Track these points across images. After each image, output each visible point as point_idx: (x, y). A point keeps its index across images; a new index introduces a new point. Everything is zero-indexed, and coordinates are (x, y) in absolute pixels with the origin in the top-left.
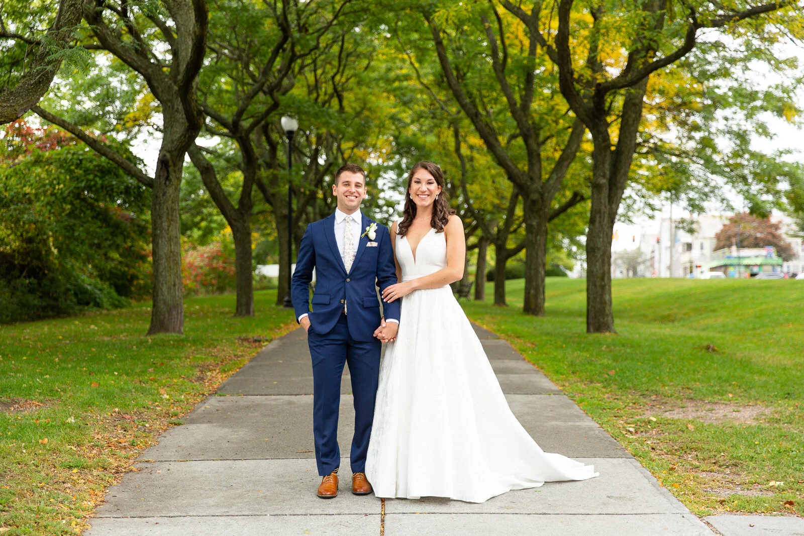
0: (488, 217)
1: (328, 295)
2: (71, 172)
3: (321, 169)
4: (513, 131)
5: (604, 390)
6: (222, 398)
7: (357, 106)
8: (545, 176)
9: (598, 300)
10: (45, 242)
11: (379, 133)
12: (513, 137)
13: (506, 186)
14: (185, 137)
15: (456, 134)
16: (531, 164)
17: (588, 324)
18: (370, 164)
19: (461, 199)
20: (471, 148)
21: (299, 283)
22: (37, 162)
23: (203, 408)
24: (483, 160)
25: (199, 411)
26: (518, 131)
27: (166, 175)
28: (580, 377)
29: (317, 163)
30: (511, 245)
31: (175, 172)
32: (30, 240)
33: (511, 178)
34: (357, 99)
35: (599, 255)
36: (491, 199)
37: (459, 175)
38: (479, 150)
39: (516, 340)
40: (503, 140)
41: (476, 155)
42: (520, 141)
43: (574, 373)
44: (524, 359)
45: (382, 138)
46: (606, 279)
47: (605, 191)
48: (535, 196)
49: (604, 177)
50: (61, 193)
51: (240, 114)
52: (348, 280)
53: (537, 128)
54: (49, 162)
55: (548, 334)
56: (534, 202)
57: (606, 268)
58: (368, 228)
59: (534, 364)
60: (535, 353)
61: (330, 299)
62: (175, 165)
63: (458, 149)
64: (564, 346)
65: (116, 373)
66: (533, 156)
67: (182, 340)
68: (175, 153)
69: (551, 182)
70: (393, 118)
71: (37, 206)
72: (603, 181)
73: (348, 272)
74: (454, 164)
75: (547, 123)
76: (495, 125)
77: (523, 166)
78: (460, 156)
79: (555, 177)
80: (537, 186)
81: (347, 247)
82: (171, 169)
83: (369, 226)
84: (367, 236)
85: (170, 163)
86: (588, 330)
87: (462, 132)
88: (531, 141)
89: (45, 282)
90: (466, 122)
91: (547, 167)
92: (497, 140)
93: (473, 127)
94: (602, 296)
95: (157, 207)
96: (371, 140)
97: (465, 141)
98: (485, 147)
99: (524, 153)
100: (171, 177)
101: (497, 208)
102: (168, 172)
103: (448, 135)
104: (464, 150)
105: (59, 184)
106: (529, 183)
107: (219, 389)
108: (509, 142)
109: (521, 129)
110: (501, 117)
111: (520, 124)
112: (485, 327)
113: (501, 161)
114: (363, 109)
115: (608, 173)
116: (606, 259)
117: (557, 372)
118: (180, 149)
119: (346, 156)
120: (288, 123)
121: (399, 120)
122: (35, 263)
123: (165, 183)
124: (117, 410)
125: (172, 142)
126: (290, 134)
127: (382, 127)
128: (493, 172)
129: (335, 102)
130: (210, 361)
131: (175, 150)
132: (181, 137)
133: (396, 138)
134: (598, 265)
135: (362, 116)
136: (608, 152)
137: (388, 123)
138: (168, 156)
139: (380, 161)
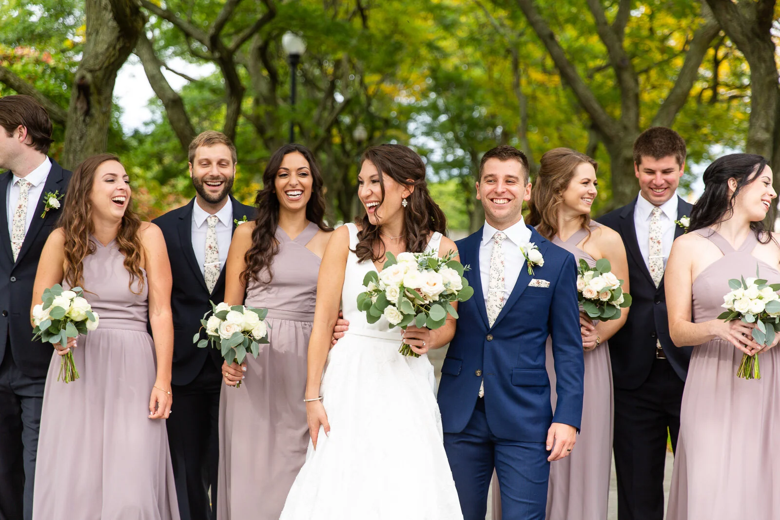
3: (338, 107)
7: (386, 28)
11: (413, 64)
14: (114, 48)
16: (625, 108)
18: (400, 105)
24: (552, 100)
26: (607, 61)
27: (85, 107)
29: (334, 100)
31: (99, 102)
34: (387, 20)
37: (516, 121)
41: (542, 95)
45: (414, 76)
52: (490, 337)
62: (99, 92)
63: (517, 85)
66: (629, 97)
68: (101, 75)
70: (431, 46)
77: (614, 110)
78: (520, 96)
81: (494, 283)
82: (94, 99)
85: (92, 89)
87: (523, 62)
88: (626, 75)
91: (648, 113)
95: (71, 157)
96: (402, 71)
97: (527, 76)
100: (93, 111)
102: (88, 103)
103: (504, 69)
104: (525, 88)
106: (622, 134)
108: (592, 76)
109: (612, 60)
110: (582, 43)
111: (610, 52)
113: (583, 103)
114: (393, 32)
118: (107, 67)
119: (370, 91)
120: (291, 43)
121: (438, 49)
123: (84, 121)
125: (96, 56)
126: (295, 59)
127: (417, 59)
129: (357, 22)
131: (100, 69)
132: (108, 49)
133: (433, 73)
135: (393, 41)
137: (424, 51)
138: (89, 77)
139: (412, 100)
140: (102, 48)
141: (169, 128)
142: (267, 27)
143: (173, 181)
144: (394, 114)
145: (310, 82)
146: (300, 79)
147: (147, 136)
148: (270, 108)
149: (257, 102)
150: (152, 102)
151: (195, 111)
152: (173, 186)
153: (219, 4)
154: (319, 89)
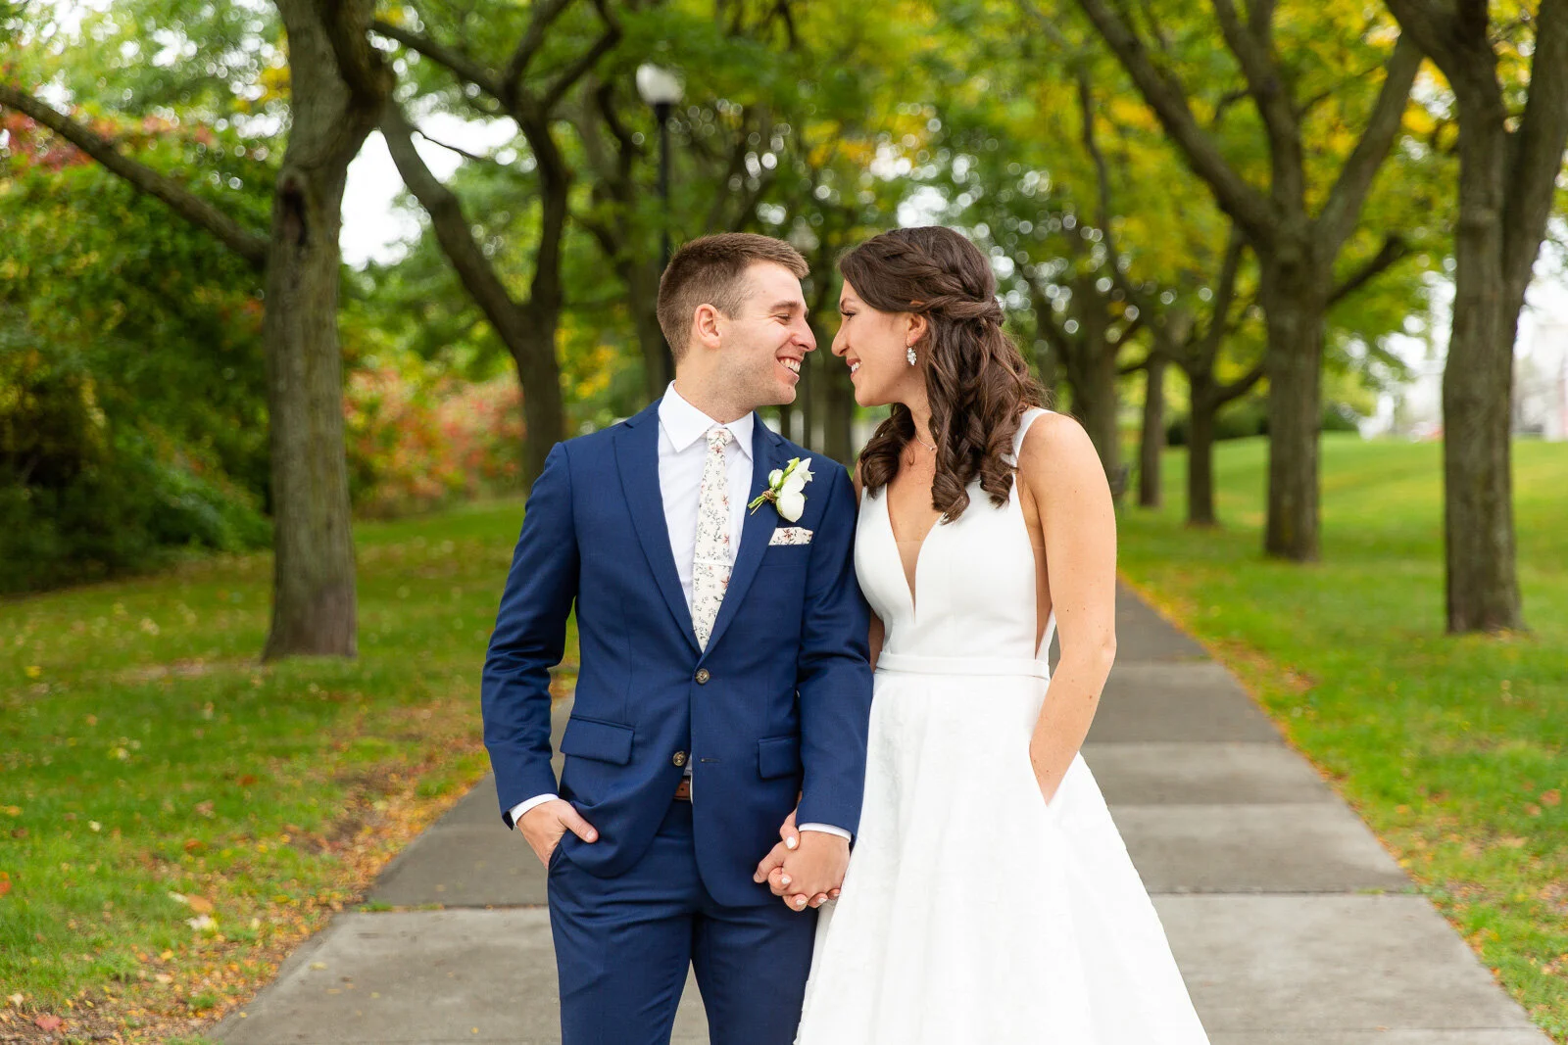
0: (1168, 299)
1: (628, 726)
2: (115, 221)
4: (1227, 87)
5: (1537, 866)
6: (379, 918)
7: (839, 36)
8: (1314, 198)
9: (1477, 542)
10: (74, 392)
11: (897, 98)
12: (1230, 99)
13: (1213, 225)
15: (1084, 98)
16: (1278, 171)
17: (1451, 609)
18: (878, 180)
19: (1099, 256)
20: (1122, 130)
21: (515, 674)
22: (35, 197)
23: (302, 972)
24: (1154, 161)
25: (288, 985)
26: (1242, 84)
27: (297, 231)
28: (1457, 814)
30: (1228, 370)
31: (320, 222)
32: (40, 390)
33: (1226, 203)
34: (837, 19)
35: (1476, 418)
36: (1173, 257)
37: (1091, 200)
38: (1143, 136)
39: (1256, 662)
40: (1201, 109)
41: (1135, 149)
42: (1247, 110)
43: (1435, 793)
44: (1282, 741)
45: (905, 111)
46: (1498, 485)
47: (1493, 246)
48: (1288, 253)
49: (1489, 204)
50: (95, 277)
51: (521, 61)
52: (703, 676)
53: (1289, 75)
54: (63, 199)
55: (1338, 637)
56: (1287, 269)
57: (1498, 455)
58: (775, 476)
59: (1313, 761)
60: (1312, 714)
61: (633, 745)
62: (320, 203)
63: (1088, 135)
64: (1393, 687)
65: (96, 826)
66: (1284, 150)
67: (344, 683)
68: (320, 173)
69: (1333, 215)
70: (932, 64)
71: (37, 306)
72: (1487, 217)
73: (703, 644)
74: (1078, 172)
75: (1318, 62)
76: (1181, 72)
77: (1258, 175)
78: (1094, 153)
79: (1340, 201)
80: (1295, 225)
81: (705, 546)
83: (783, 466)
84: (771, 505)
85: (309, 200)
86: (1451, 628)
87: (1097, 92)
88: (1279, 112)
89: (74, 492)
90: (1108, 67)
91: (1321, 177)
92: (1186, 109)
93: (1124, 80)
94: (1487, 533)
95: (279, 318)
96: (878, 115)
97: (1108, 115)
98: (1156, 129)
99: (1258, 140)
100: (311, 237)
101: (1189, 281)
102: (303, 224)
103: (1065, 101)
104: (1105, 138)
105: (86, 251)
106: (1272, 220)
107: (384, 879)
108: (1218, 115)
109: (1251, 81)
110: (1198, 50)
111: (1247, 67)
112: (1167, 612)
113: (1199, 165)
114: (854, 43)
115: (1499, 194)
116: (1497, 429)
117: (1385, 793)
119: (817, 157)
120: (654, 82)
121: (944, 67)
122: (50, 446)
123: (297, 255)
124: (17, 999)
125: (312, 142)
126: (663, 110)
127: (902, 87)
128: (1179, 190)
129: (779, 26)
130: (397, 756)
131: (320, 164)
133: (941, 111)
134: (1476, 446)
136: (1499, 140)
137: (918, 75)
138: (302, 180)
139: (904, 167)
140: (322, 127)
141: (434, 251)
142: (608, 60)
143: (447, 352)
144: (866, 196)
145: (697, 146)
146: (677, 141)
147: (392, 269)
148: (622, 208)
149: (597, 196)
150: (398, 202)
151: (483, 217)
152: (448, 362)
153: (517, 9)
154: (719, 158)
